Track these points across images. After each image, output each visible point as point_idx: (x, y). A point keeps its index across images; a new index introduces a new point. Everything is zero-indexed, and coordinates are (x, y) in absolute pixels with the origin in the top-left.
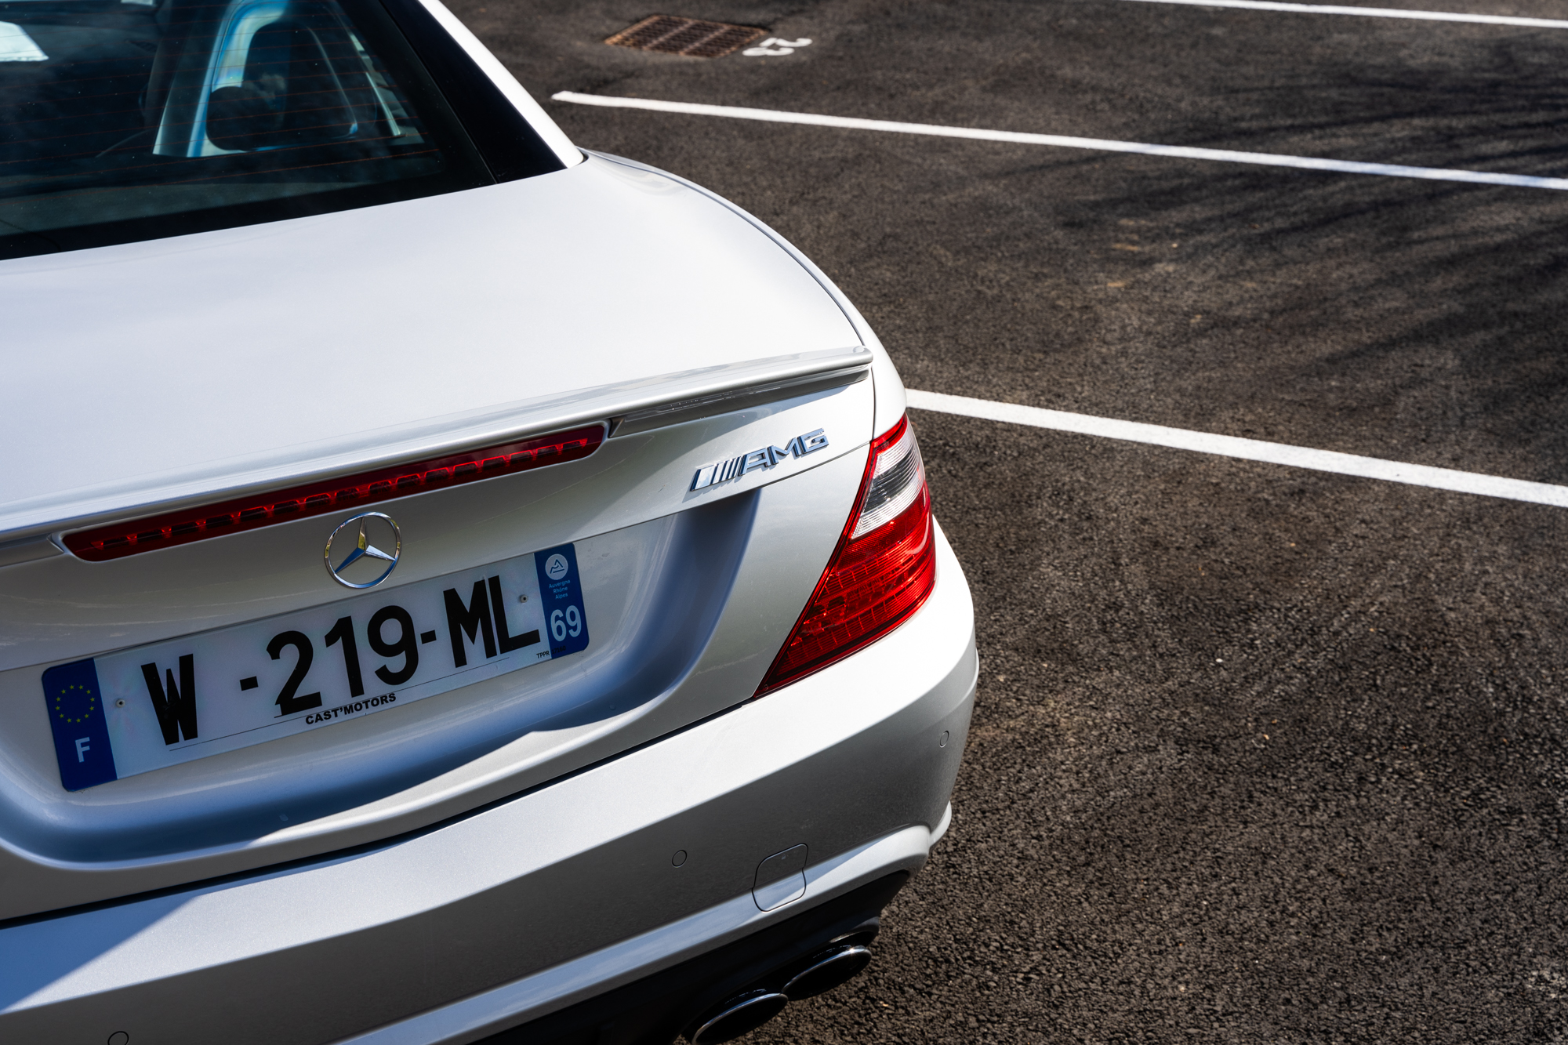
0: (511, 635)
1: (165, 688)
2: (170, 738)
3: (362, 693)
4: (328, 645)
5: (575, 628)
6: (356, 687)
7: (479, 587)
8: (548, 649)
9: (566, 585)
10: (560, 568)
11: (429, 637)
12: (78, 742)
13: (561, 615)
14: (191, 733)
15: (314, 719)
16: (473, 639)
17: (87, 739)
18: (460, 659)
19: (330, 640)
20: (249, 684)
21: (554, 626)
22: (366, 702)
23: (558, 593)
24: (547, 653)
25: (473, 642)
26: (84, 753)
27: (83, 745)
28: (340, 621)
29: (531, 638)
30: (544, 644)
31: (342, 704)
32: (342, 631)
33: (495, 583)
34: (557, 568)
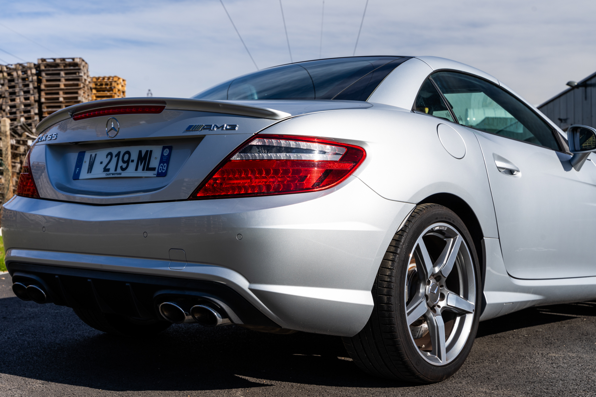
0: (149, 167)
1: (91, 160)
2: (88, 172)
5: (164, 170)
6: (116, 170)
7: (147, 151)
8: (156, 173)
9: (166, 158)
10: (167, 153)
11: (133, 161)
13: (162, 165)
14: (90, 172)
15: (107, 175)
16: (141, 164)
18: (137, 169)
19: (116, 156)
20: (101, 163)
21: (160, 168)
22: (116, 173)
23: (164, 159)
24: (156, 174)
26: (77, 172)
27: (78, 170)
28: (119, 152)
29: (154, 169)
30: (156, 172)
31: (112, 173)
32: (118, 155)
33: (151, 151)
34: (166, 152)
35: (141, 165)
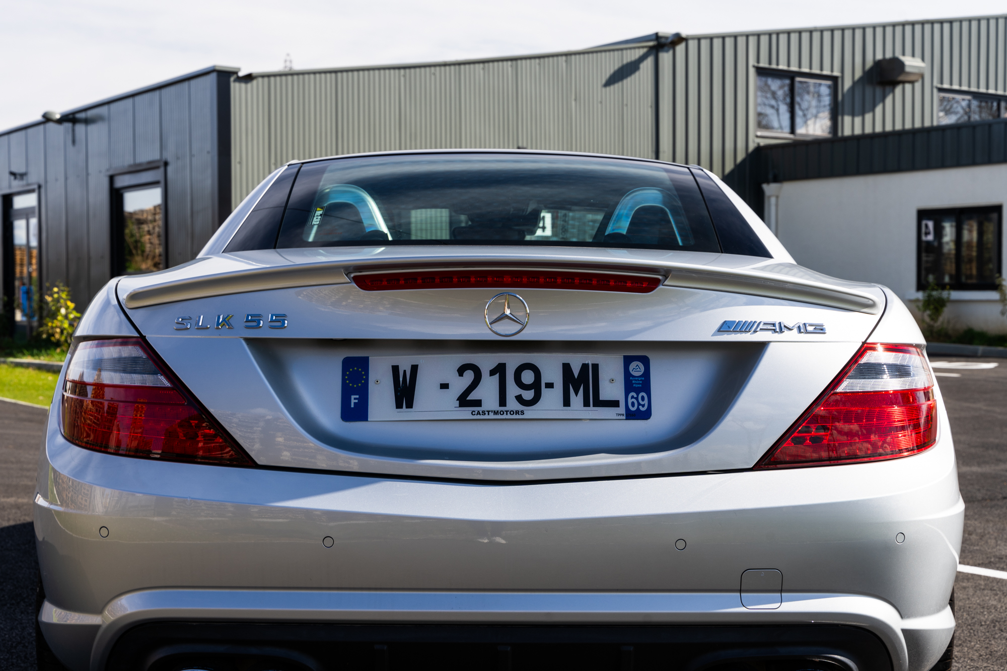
0: (601, 399)
1: (401, 379)
2: (399, 406)
3: (505, 406)
4: (491, 375)
5: (643, 406)
6: (503, 402)
7: (585, 367)
8: (624, 412)
9: (641, 380)
11: (550, 385)
12: (353, 397)
13: (635, 396)
14: (410, 405)
15: (476, 413)
17: (357, 397)
18: (567, 403)
19: (492, 373)
20: (444, 386)
21: (630, 401)
22: (507, 411)
23: (635, 384)
24: (623, 415)
25: (577, 396)
26: (355, 403)
27: (355, 399)
28: (499, 364)
29: (615, 404)
30: (622, 409)
31: (493, 409)
32: (499, 370)
33: (596, 367)
34: (637, 369)
35: (577, 394)
